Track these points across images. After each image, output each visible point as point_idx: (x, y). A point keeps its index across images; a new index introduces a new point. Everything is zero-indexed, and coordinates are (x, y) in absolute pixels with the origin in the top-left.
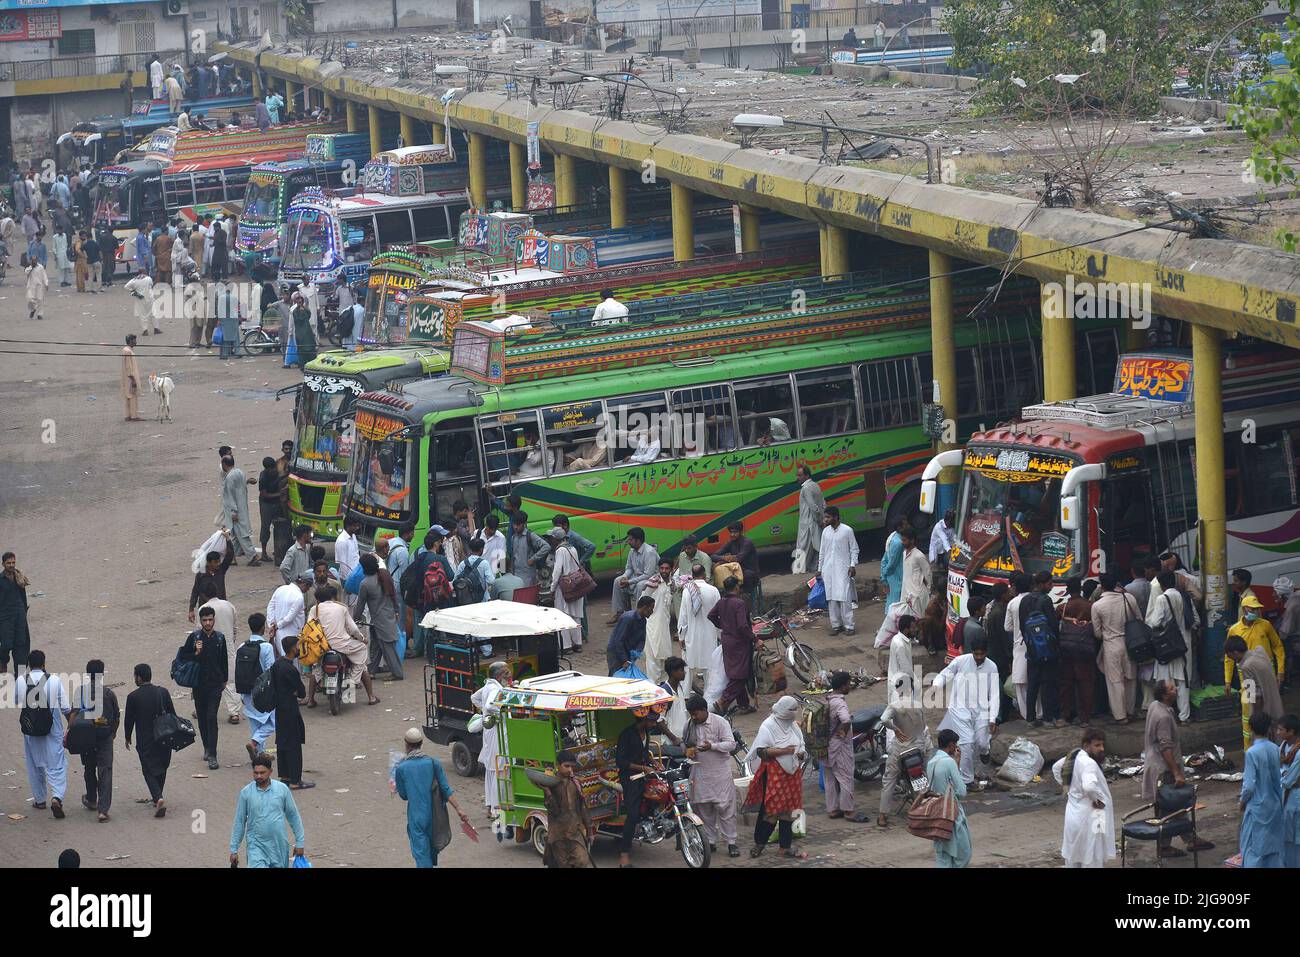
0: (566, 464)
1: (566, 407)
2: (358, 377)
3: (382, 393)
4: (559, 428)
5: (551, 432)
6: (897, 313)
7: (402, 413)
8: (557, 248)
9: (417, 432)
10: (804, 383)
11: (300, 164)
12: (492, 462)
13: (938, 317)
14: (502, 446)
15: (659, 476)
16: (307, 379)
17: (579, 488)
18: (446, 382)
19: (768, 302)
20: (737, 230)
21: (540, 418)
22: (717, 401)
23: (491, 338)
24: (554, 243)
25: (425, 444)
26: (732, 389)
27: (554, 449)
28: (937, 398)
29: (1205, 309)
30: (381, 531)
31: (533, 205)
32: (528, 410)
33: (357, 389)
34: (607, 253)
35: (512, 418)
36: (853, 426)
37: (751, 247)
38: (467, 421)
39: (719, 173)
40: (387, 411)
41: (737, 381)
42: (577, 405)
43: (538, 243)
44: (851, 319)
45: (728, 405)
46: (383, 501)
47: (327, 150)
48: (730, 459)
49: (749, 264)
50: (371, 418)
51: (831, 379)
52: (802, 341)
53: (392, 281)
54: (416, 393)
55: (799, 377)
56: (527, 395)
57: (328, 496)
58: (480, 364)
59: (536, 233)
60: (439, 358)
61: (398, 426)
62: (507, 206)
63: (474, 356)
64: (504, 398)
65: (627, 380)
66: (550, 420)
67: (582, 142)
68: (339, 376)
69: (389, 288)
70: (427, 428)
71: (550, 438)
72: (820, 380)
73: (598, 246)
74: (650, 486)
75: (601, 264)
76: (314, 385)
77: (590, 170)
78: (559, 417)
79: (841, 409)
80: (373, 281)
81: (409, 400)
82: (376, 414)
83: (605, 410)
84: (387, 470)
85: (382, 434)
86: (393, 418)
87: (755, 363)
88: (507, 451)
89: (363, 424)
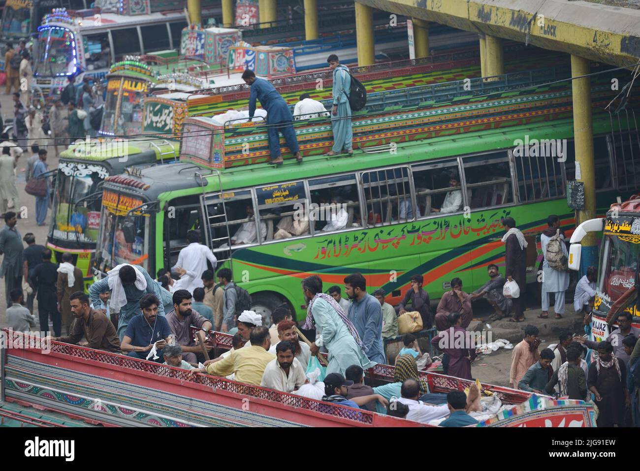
1: (276, 186)
2: (104, 163)
3: (124, 176)
4: (269, 204)
5: (263, 207)
6: (545, 107)
7: (141, 192)
8: (262, 56)
9: (154, 208)
10: (469, 165)
12: (215, 232)
13: (579, 110)
14: (222, 219)
15: (351, 242)
16: (62, 166)
17: (286, 253)
18: (175, 167)
19: (439, 99)
20: (411, 40)
21: (254, 196)
22: (398, 180)
23: (213, 131)
24: (259, 52)
25: (160, 218)
26: (411, 170)
27: (266, 221)
28: (578, 176)
31: (240, 22)
32: (245, 189)
34: (303, 61)
35: (231, 196)
36: (510, 200)
37: (423, 54)
38: (195, 198)
40: (129, 191)
41: (415, 164)
42: (284, 185)
43: (246, 52)
44: (507, 112)
45: (407, 184)
48: (410, 228)
49: (421, 67)
50: (115, 197)
51: (491, 161)
52: (467, 130)
53: (127, 85)
54: (152, 176)
55: (465, 160)
56: (243, 177)
57: (80, 261)
58: (204, 152)
59: (246, 45)
60: (173, 148)
61: (137, 203)
62: (219, 22)
63: (199, 146)
64: (225, 179)
65: (324, 164)
66: (263, 197)
68: (87, 162)
69: (125, 90)
70: (162, 205)
71: (262, 212)
72: (482, 163)
73: (296, 54)
74: (344, 250)
75: (299, 70)
76: (67, 171)
78: (269, 195)
79: (500, 186)
80: (112, 85)
81: (147, 182)
82: (120, 194)
83: (308, 188)
84: (130, 240)
85: (126, 209)
86: (134, 197)
87: (430, 149)
88: (227, 223)
89: (109, 202)
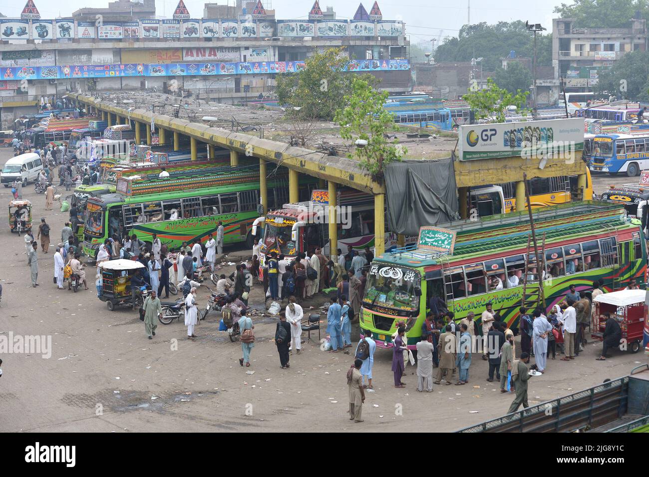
0: (150, 220)
1: (150, 203)
2: (90, 193)
3: (95, 198)
4: (148, 209)
5: (145, 210)
6: (252, 177)
7: (100, 204)
8: (156, 156)
9: (105, 209)
10: (222, 197)
11: (87, 130)
12: (127, 219)
13: (262, 179)
14: (130, 214)
15: (178, 224)
16: (75, 193)
17: (154, 227)
18: (114, 195)
19: (212, 173)
20: (208, 152)
21: (142, 206)
22: (196, 202)
23: (128, 181)
24: (155, 154)
25: (107, 213)
26: (201, 199)
27: (146, 216)
28: (261, 203)
29: (331, 177)
30: (93, 239)
31: (153, 143)
32: (139, 203)
33: (89, 197)
34: (171, 158)
35: (134, 206)
36: (237, 210)
37: (212, 157)
38: (120, 206)
39: (203, 134)
40: (96, 203)
41: (203, 196)
42: (154, 202)
43: (151, 154)
44: (237, 179)
45: (199, 203)
46: (95, 230)
47: (95, 125)
48: (200, 219)
49: (210, 162)
50: (91, 205)
51: (231, 196)
52: (222, 185)
53: (107, 165)
54: (105, 198)
55: (221, 196)
56: (138, 199)
57: (80, 229)
58: (125, 190)
59: (151, 152)
60: (112, 188)
61: (99, 207)
62: (145, 143)
63: (123, 187)
64: (131, 200)
65: (169, 195)
66: (145, 207)
67: (166, 125)
68: (84, 192)
69: (106, 167)
70: (108, 208)
71: (145, 212)
72: (227, 197)
73: (169, 156)
74: (175, 227)
75: (169, 161)
76: (77, 195)
77: (169, 133)
78: (148, 206)
79: (234, 205)
80: (102, 165)
81: (103, 200)
82: (93, 204)
83: (162, 204)
84: (95, 220)
85: (94, 210)
86: (98, 205)
87: (208, 191)
88: (132, 216)
89: (89, 207)
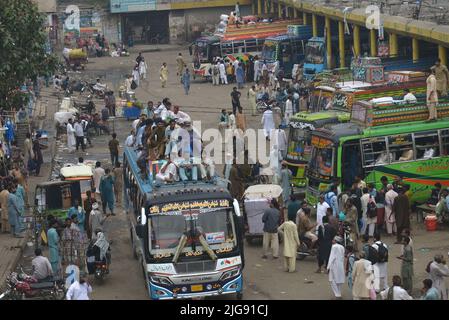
0: (397, 159)
1: (398, 136)
2: (312, 122)
3: (323, 129)
4: (394, 144)
5: (391, 146)
7: (330, 137)
9: (337, 145)
11: (285, 38)
12: (367, 158)
14: (370, 151)
15: (434, 163)
16: (292, 123)
17: (402, 169)
18: (348, 125)
21: (386, 140)
23: (367, 108)
25: (340, 150)
30: (321, 184)
31: (380, 54)
32: (381, 136)
33: (312, 127)
35: (375, 140)
38: (357, 141)
40: (325, 136)
42: (402, 135)
46: (323, 172)
47: (295, 31)
50: (318, 139)
54: (336, 129)
56: (382, 131)
57: (299, 170)
58: (362, 118)
60: (347, 115)
61: (329, 142)
62: (369, 55)
63: (360, 115)
65: (422, 125)
66: (391, 140)
67: (401, 28)
68: (304, 122)
70: (341, 143)
71: (390, 148)
74: (431, 168)
76: (294, 126)
78: (394, 140)
81: (334, 132)
82: (320, 137)
83: (413, 137)
84: (324, 160)
85: (323, 144)
86: (327, 139)
88: (373, 153)
89: (315, 141)
